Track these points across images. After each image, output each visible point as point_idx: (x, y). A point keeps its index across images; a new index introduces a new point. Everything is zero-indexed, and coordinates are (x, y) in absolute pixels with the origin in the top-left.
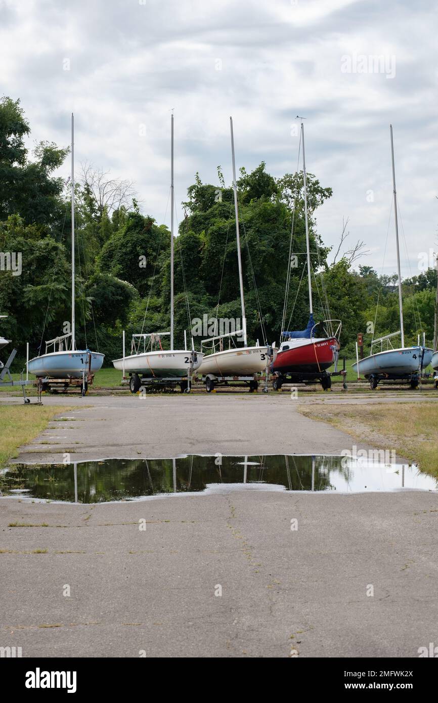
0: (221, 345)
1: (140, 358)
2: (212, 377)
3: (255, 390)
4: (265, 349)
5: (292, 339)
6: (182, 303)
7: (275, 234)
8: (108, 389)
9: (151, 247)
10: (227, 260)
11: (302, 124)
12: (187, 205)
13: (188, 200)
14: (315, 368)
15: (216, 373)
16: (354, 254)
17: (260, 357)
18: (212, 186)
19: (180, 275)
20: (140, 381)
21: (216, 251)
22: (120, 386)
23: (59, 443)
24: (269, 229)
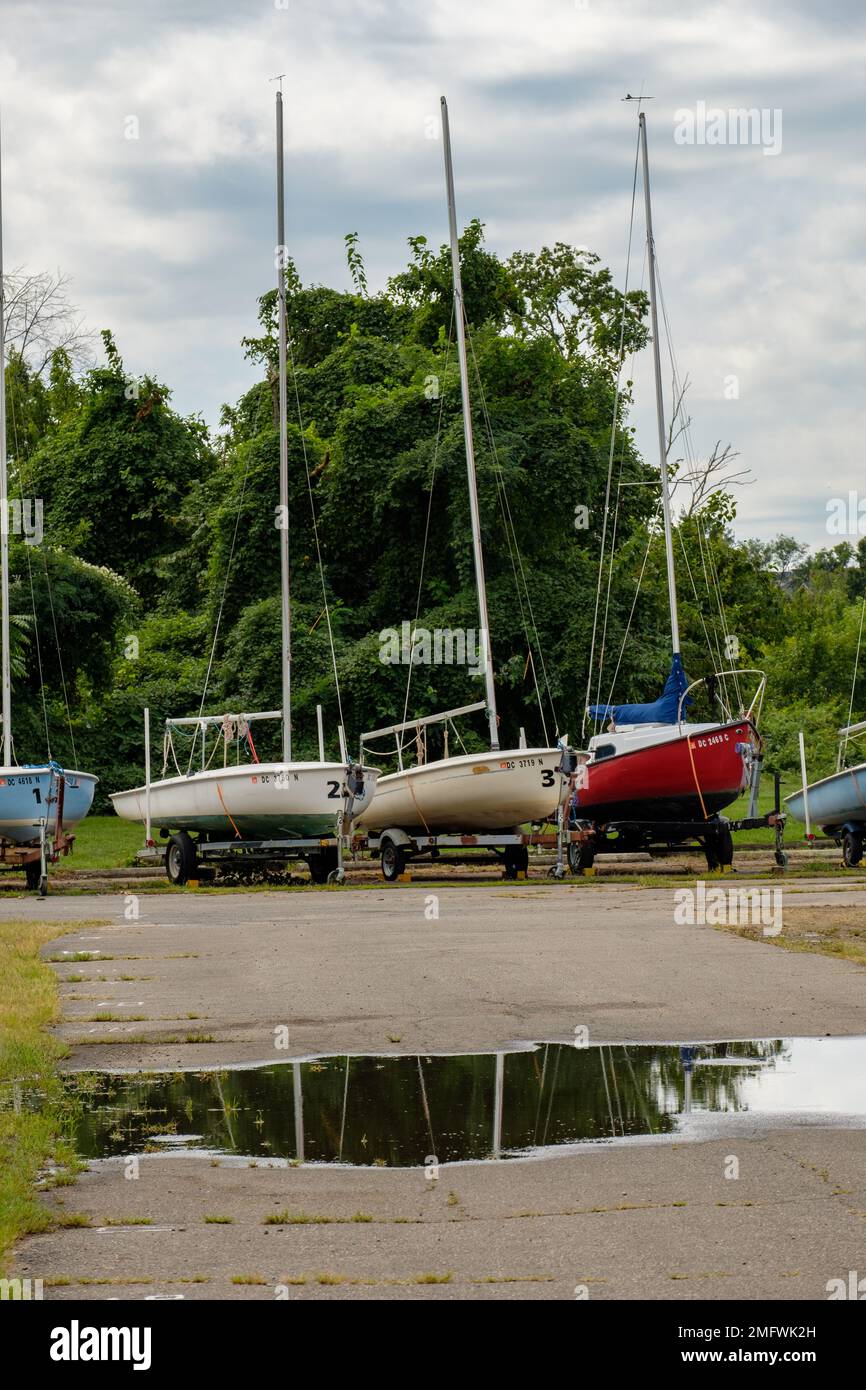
0: (422, 746)
1: (199, 787)
2: (398, 838)
3: (520, 874)
4: (551, 756)
5: (619, 728)
6: (265, 630)
7: (530, 428)
8: (97, 877)
9: (162, 469)
10: (392, 504)
11: (642, 116)
12: (258, 349)
13: (260, 333)
14: (690, 807)
15: (412, 828)
16: (705, 481)
17: (540, 779)
18: (330, 293)
19: (258, 549)
20: (196, 849)
21: (362, 478)
22: (128, 865)
23: (141, 1018)
24: (513, 412)
